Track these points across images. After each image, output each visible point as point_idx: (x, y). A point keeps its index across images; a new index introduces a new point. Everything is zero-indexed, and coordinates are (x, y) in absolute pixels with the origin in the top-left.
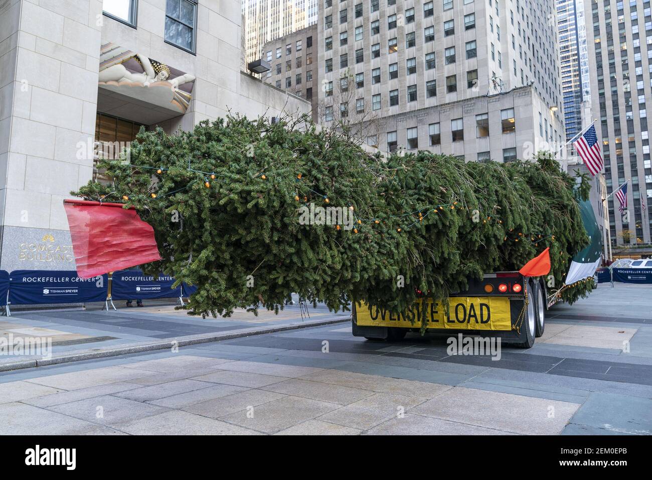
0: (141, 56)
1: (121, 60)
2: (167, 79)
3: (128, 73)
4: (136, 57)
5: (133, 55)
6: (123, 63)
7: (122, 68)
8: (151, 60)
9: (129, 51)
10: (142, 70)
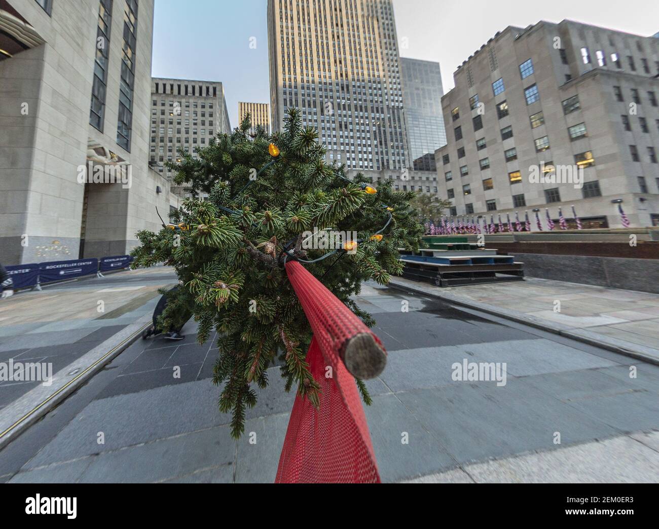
0: (105, 148)
1: (94, 147)
2: (117, 162)
3: (96, 155)
4: (103, 148)
5: (100, 146)
6: (94, 149)
7: (93, 151)
8: (110, 151)
9: (99, 144)
10: (104, 154)
